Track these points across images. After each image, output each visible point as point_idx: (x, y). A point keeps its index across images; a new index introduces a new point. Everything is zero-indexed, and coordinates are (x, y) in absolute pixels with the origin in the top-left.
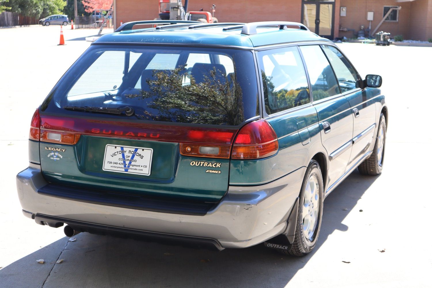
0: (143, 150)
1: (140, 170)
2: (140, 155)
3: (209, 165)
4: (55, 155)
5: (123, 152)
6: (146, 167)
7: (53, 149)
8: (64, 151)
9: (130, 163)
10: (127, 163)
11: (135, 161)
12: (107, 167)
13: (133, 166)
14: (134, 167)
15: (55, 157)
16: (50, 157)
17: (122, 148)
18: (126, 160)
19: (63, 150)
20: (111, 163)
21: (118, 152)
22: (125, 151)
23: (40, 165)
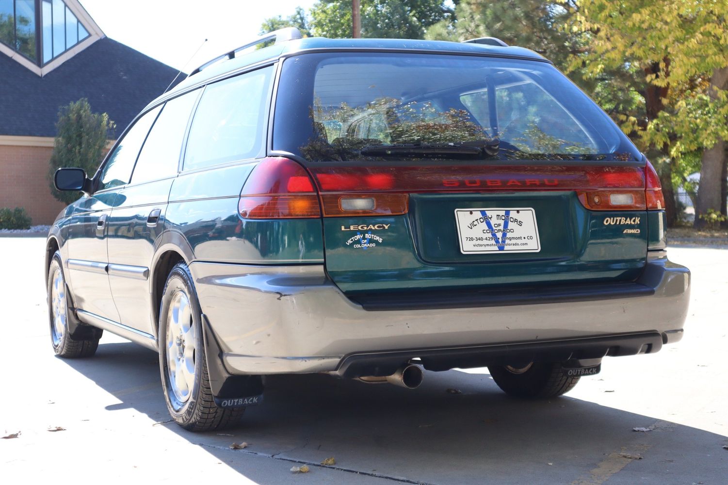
0: (518, 211)
1: (523, 244)
2: (516, 220)
3: (627, 222)
4: (364, 238)
5: (486, 219)
6: (531, 238)
7: (362, 227)
8: (386, 227)
9: (504, 235)
10: (499, 236)
11: (512, 231)
12: (467, 247)
13: (510, 239)
14: (513, 241)
15: (364, 244)
16: (352, 245)
17: (483, 213)
18: (496, 231)
19: (384, 225)
20: (471, 239)
21: (477, 220)
22: (490, 217)
23: (324, 264)
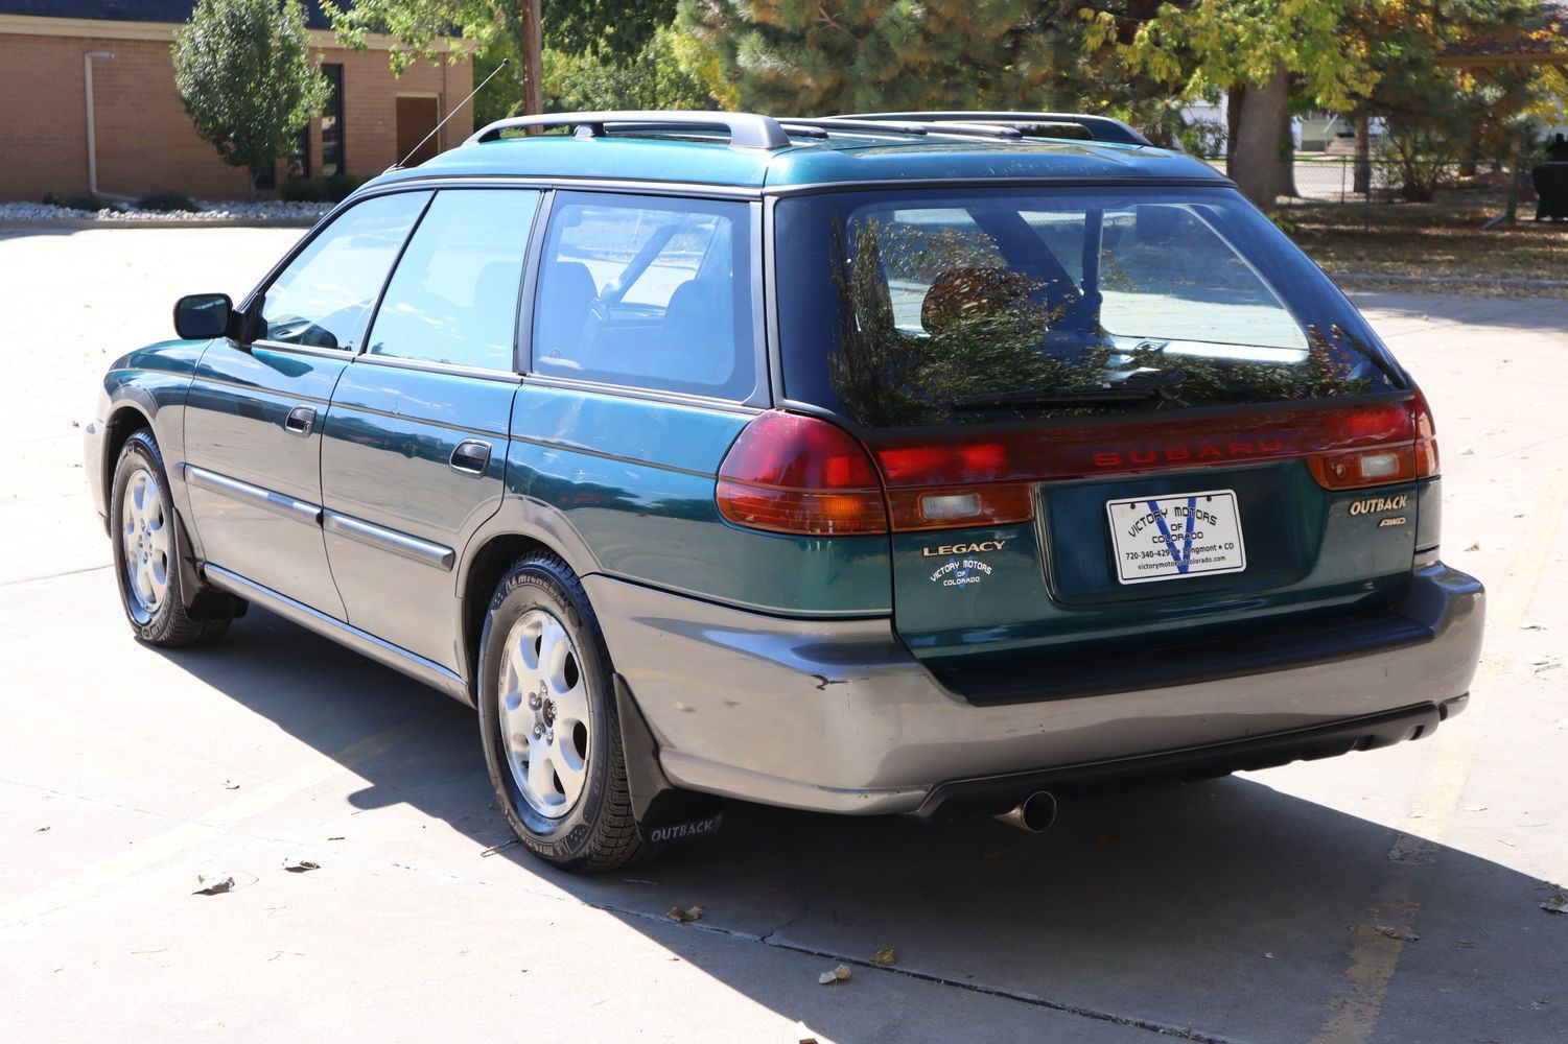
0: (1209, 498)
1: (1219, 559)
2: (1206, 516)
3: (1386, 507)
4: (961, 568)
5: (1157, 516)
6: (1230, 546)
7: (958, 549)
8: (999, 547)
9: (1188, 544)
10: (1178, 544)
11: (1200, 535)
12: (1130, 571)
13: (1198, 551)
14: (1203, 555)
15: (962, 577)
16: (940, 580)
17: (1152, 504)
18: (1174, 538)
19: (996, 543)
20: (1135, 556)
21: (1142, 519)
22: (1164, 511)
23: (892, 617)
